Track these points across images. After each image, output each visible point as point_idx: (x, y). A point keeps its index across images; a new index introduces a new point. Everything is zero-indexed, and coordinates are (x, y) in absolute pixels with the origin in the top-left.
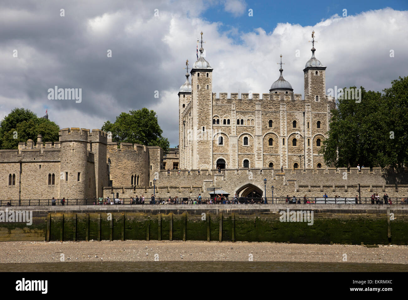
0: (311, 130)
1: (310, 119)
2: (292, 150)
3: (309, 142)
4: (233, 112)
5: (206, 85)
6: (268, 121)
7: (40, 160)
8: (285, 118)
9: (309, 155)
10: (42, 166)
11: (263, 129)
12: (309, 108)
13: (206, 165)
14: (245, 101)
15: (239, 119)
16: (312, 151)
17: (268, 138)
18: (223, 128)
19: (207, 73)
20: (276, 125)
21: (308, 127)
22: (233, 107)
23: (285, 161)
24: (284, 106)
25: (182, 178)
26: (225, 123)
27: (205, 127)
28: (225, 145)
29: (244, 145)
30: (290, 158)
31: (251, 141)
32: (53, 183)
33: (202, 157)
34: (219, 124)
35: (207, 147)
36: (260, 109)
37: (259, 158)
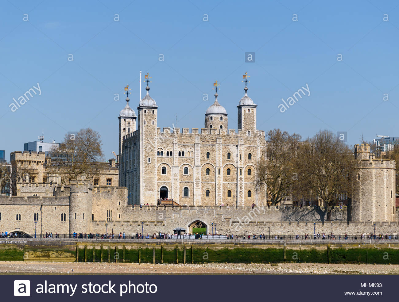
0: (243, 161)
1: (243, 152)
2: (227, 179)
3: (241, 172)
4: (175, 145)
5: (152, 120)
6: (206, 153)
7: (56, 204)
8: (221, 151)
9: (241, 183)
10: (56, 208)
11: (201, 160)
12: (241, 142)
13: (151, 192)
14: (186, 135)
15: (181, 151)
16: (243, 180)
17: (205, 168)
18: (166, 159)
19: (152, 110)
20: (213, 157)
21: (241, 159)
22: (176, 141)
23: (220, 189)
24: (220, 140)
25: (143, 212)
26: (168, 154)
27: (151, 158)
28: (168, 174)
29: (185, 174)
30: (224, 186)
31: (190, 171)
32: (65, 220)
33: (148, 185)
34: (163, 155)
35: (152, 176)
36: (199, 142)
37: (197, 186)
